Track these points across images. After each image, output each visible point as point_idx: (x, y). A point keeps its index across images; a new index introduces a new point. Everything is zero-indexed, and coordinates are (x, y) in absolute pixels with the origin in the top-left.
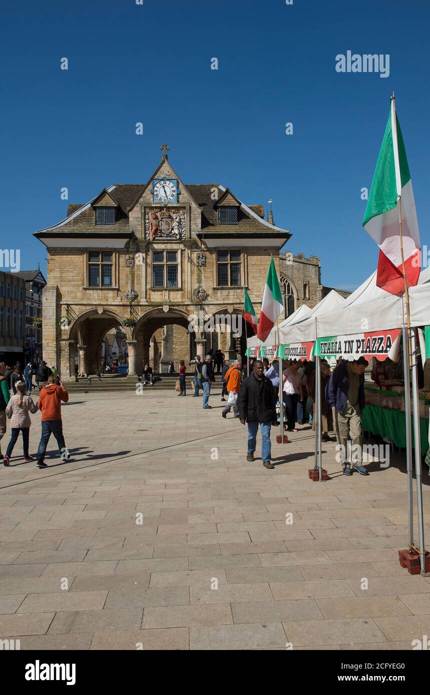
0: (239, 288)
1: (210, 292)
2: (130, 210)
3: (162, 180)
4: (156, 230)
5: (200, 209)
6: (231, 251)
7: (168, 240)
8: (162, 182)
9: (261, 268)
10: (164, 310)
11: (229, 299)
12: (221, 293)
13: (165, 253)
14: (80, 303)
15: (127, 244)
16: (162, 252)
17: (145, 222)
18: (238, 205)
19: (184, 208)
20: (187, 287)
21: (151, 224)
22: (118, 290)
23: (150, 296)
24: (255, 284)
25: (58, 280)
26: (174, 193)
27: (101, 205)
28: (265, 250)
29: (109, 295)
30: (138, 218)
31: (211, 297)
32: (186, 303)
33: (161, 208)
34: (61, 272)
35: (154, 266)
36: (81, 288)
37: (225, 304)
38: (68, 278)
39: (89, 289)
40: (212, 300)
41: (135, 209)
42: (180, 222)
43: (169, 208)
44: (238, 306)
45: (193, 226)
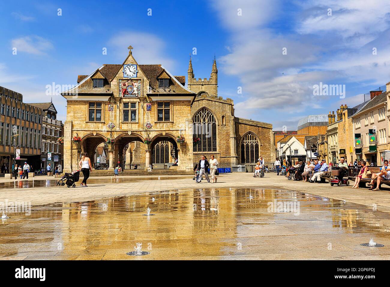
0: (169, 122)
1: (153, 124)
2: (112, 81)
3: (129, 65)
4: (125, 92)
5: (149, 80)
6: (165, 102)
7: (131, 97)
8: (129, 66)
9: (180, 111)
10: (129, 134)
11: (163, 128)
12: (159, 125)
13: (130, 104)
14: (84, 130)
15: (110, 99)
16: (128, 103)
17: (119, 87)
18: (169, 78)
19: (140, 80)
20: (141, 121)
21: (123, 88)
22: (104, 123)
23: (121, 126)
24: (177, 120)
25: (72, 118)
26: (135, 72)
27: (96, 78)
28: (183, 102)
29: (99, 126)
30: (116, 85)
31: (154, 127)
32: (140, 130)
33: (128, 80)
34: (74, 113)
35: (124, 111)
36: (85, 122)
37: (161, 131)
38: (77, 116)
39: (89, 123)
40: (154, 128)
41: (114, 80)
42: (138, 88)
43: (132, 80)
44: (168, 132)
45: (145, 90)
